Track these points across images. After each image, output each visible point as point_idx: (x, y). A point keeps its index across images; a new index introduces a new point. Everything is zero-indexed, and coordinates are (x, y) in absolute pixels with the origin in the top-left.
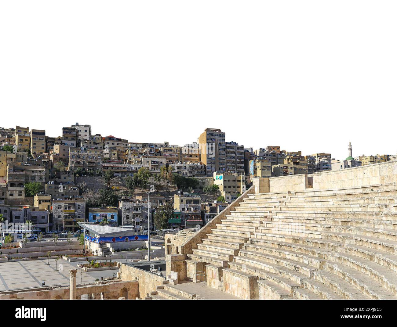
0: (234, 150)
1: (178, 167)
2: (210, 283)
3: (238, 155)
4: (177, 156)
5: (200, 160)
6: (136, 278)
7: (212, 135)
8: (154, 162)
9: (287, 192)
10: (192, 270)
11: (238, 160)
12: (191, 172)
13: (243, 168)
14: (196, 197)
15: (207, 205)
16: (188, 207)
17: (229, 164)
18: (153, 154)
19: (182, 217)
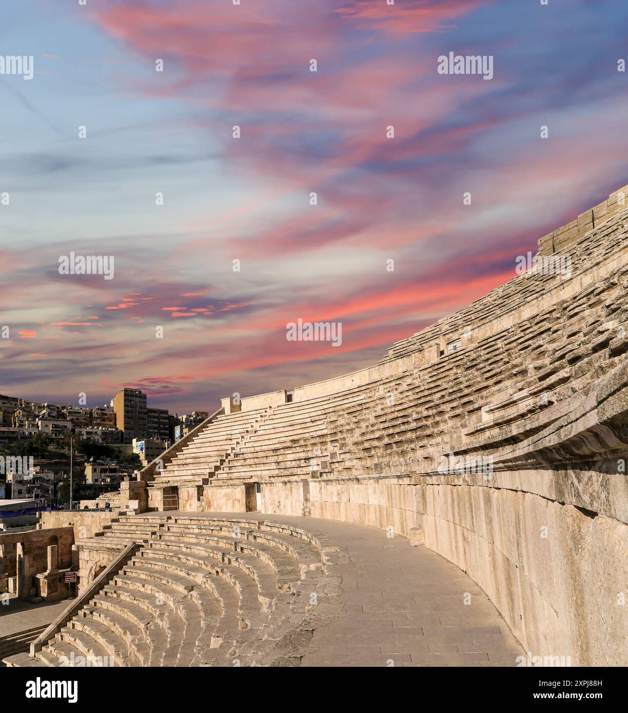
0: (157, 415)
1: (88, 433)
2: (184, 507)
3: (162, 420)
4: (85, 419)
5: (116, 425)
6: (70, 524)
7: (131, 396)
8: (56, 426)
9: (268, 406)
10: (156, 498)
11: (161, 426)
12: (103, 439)
13: (167, 435)
14: (113, 465)
15: (125, 476)
16: (103, 477)
17: (151, 430)
18: (54, 417)
19: (95, 489)
